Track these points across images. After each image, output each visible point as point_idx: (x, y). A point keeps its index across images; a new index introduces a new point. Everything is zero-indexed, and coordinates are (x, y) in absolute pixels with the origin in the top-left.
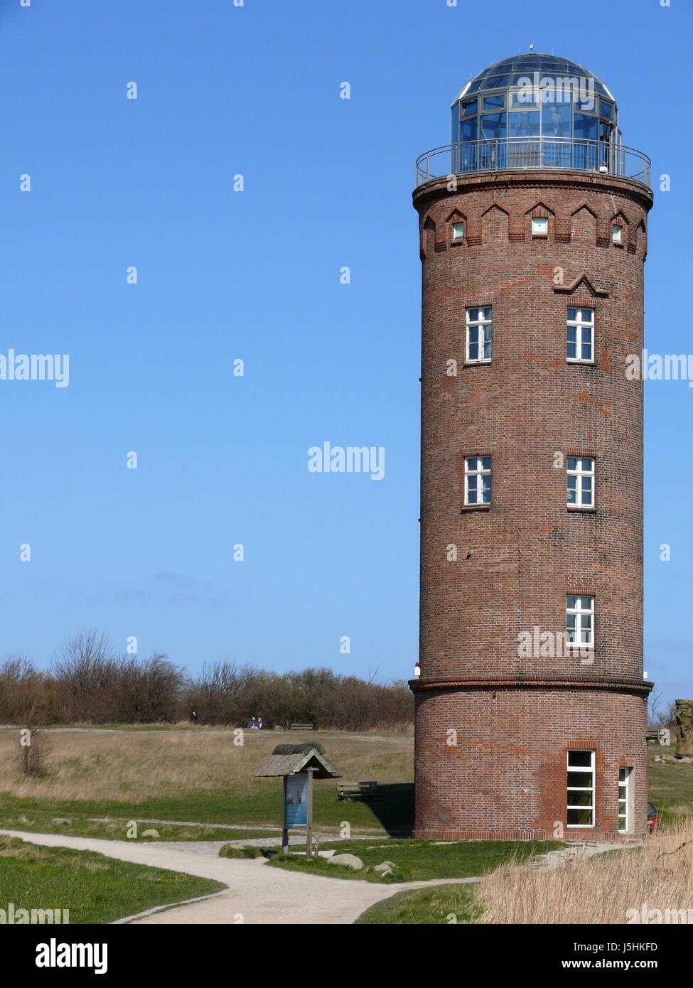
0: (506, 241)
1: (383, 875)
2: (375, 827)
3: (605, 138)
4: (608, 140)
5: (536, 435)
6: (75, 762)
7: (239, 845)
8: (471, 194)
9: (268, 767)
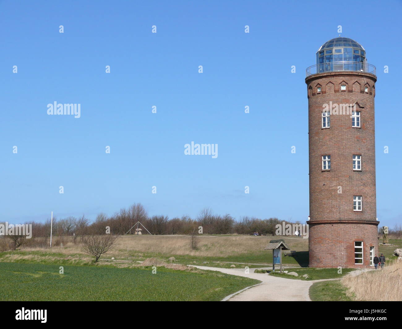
0: (334, 92)
1: (306, 278)
2: (296, 264)
3: (362, 61)
4: (363, 62)
5: (343, 149)
6: (206, 245)
7: (260, 269)
8: (323, 79)
9: (268, 247)
